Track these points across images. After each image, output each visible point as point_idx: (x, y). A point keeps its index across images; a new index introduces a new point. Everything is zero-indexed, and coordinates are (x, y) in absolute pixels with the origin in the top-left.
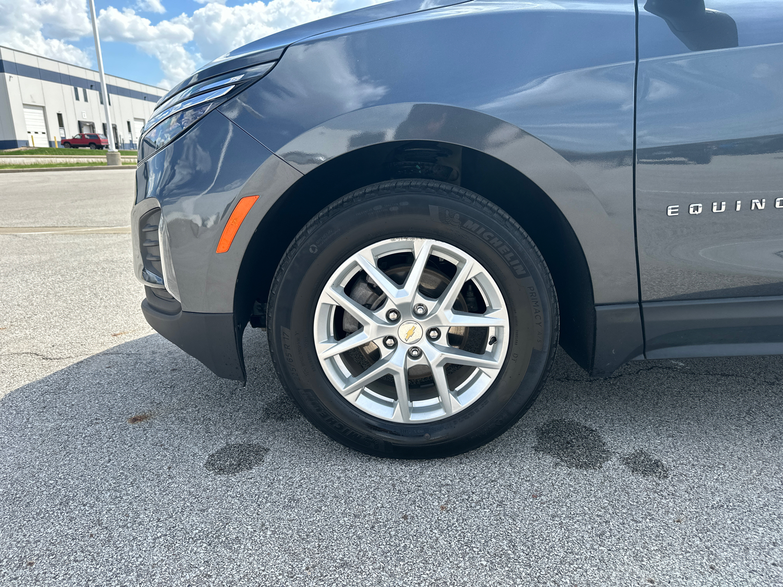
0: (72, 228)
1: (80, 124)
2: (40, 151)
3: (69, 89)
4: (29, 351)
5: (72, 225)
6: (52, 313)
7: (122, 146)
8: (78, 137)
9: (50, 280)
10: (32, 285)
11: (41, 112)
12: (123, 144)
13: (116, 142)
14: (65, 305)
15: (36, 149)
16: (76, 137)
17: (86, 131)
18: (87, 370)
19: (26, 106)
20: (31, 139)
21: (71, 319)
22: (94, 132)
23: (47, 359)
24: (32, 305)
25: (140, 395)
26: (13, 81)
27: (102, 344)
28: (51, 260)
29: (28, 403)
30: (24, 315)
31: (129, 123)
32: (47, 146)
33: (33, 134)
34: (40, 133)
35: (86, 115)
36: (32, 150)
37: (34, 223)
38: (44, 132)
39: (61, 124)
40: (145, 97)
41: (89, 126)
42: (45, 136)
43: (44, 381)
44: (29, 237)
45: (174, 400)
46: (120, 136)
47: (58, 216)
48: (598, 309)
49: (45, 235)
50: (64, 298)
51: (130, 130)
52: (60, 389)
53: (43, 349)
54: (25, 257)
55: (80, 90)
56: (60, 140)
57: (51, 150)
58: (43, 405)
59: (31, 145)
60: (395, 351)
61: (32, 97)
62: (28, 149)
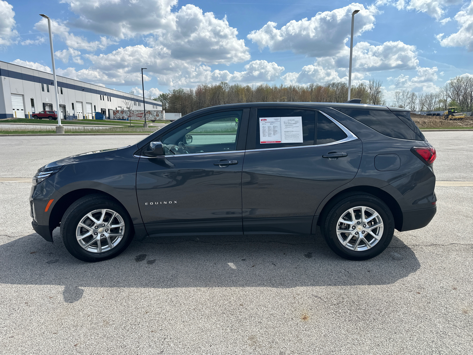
0: (29, 179)
1: (44, 105)
2: (20, 120)
3: (39, 85)
4: (4, 234)
5: (29, 177)
6: (13, 221)
7: (68, 117)
8: (43, 113)
9: (14, 207)
10: (7, 210)
11: (22, 98)
12: (69, 116)
13: (65, 115)
14: (19, 218)
15: (17, 119)
16: (41, 113)
17: (47, 109)
18: (22, 240)
19: (13, 95)
20: (15, 113)
21: (20, 224)
22: (52, 110)
23: (10, 237)
24: (7, 218)
25: (35, 247)
26: (6, 81)
27: (28, 232)
28: (16, 197)
29: (3, 249)
30: (3, 222)
31: (73, 104)
32: (24, 117)
33: (16, 110)
34: (20, 110)
35: (47, 100)
36: (15, 120)
37: (11, 175)
38: (22, 109)
39: (33, 105)
40: (83, 89)
41: (49, 106)
42: (23, 111)
43: (8, 243)
44: (8, 184)
45: (45, 248)
46: (67, 112)
47: (23, 171)
48: (134, 225)
49: (15, 182)
50: (19, 216)
51: (73, 108)
52: (12, 245)
53: (9, 234)
54: (6, 195)
55: (45, 86)
56: (32, 114)
57: (26, 120)
58: (7, 249)
59: (14, 117)
60: (97, 236)
61: (16, 89)
62: (13, 119)
